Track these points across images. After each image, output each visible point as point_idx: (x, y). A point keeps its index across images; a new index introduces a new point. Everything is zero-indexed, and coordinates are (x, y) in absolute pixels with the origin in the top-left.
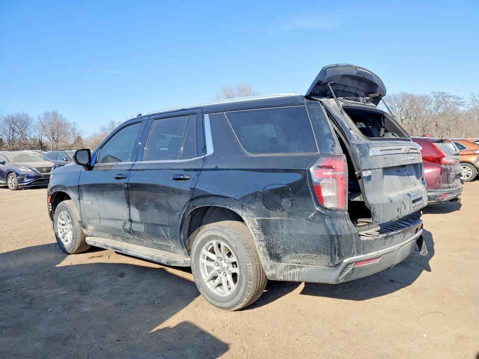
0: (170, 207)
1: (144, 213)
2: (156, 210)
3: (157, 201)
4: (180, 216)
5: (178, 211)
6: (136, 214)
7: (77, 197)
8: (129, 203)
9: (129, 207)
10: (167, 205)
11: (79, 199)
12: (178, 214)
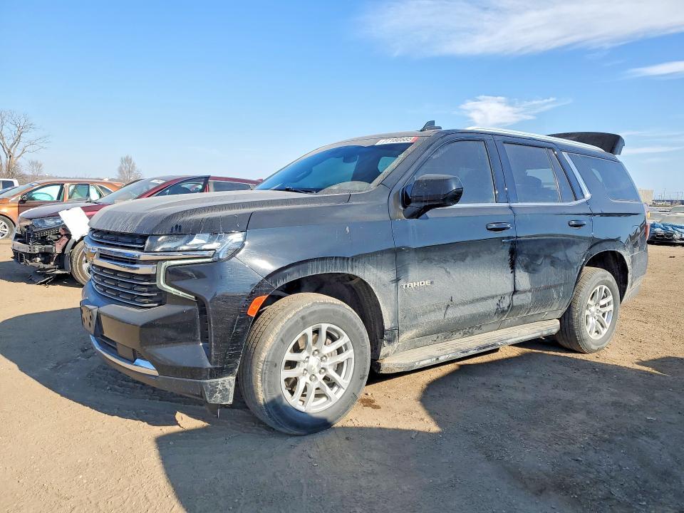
0: (568, 260)
1: (536, 275)
2: (552, 267)
3: (554, 255)
4: (577, 269)
5: (576, 263)
6: (523, 279)
7: (392, 276)
8: (513, 266)
9: (513, 272)
10: (565, 259)
11: (397, 280)
12: (576, 267)
